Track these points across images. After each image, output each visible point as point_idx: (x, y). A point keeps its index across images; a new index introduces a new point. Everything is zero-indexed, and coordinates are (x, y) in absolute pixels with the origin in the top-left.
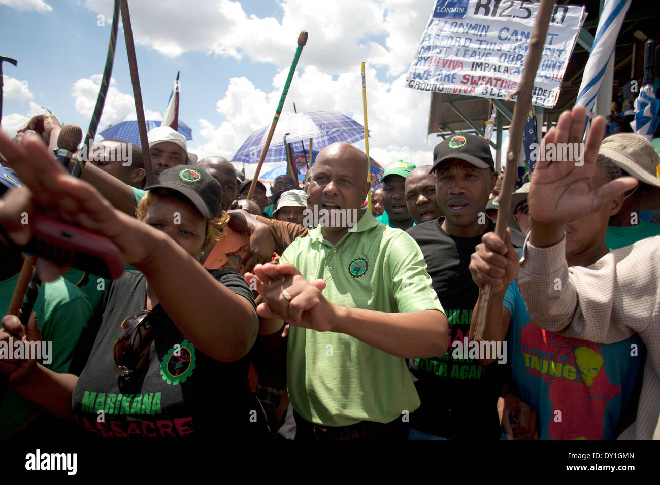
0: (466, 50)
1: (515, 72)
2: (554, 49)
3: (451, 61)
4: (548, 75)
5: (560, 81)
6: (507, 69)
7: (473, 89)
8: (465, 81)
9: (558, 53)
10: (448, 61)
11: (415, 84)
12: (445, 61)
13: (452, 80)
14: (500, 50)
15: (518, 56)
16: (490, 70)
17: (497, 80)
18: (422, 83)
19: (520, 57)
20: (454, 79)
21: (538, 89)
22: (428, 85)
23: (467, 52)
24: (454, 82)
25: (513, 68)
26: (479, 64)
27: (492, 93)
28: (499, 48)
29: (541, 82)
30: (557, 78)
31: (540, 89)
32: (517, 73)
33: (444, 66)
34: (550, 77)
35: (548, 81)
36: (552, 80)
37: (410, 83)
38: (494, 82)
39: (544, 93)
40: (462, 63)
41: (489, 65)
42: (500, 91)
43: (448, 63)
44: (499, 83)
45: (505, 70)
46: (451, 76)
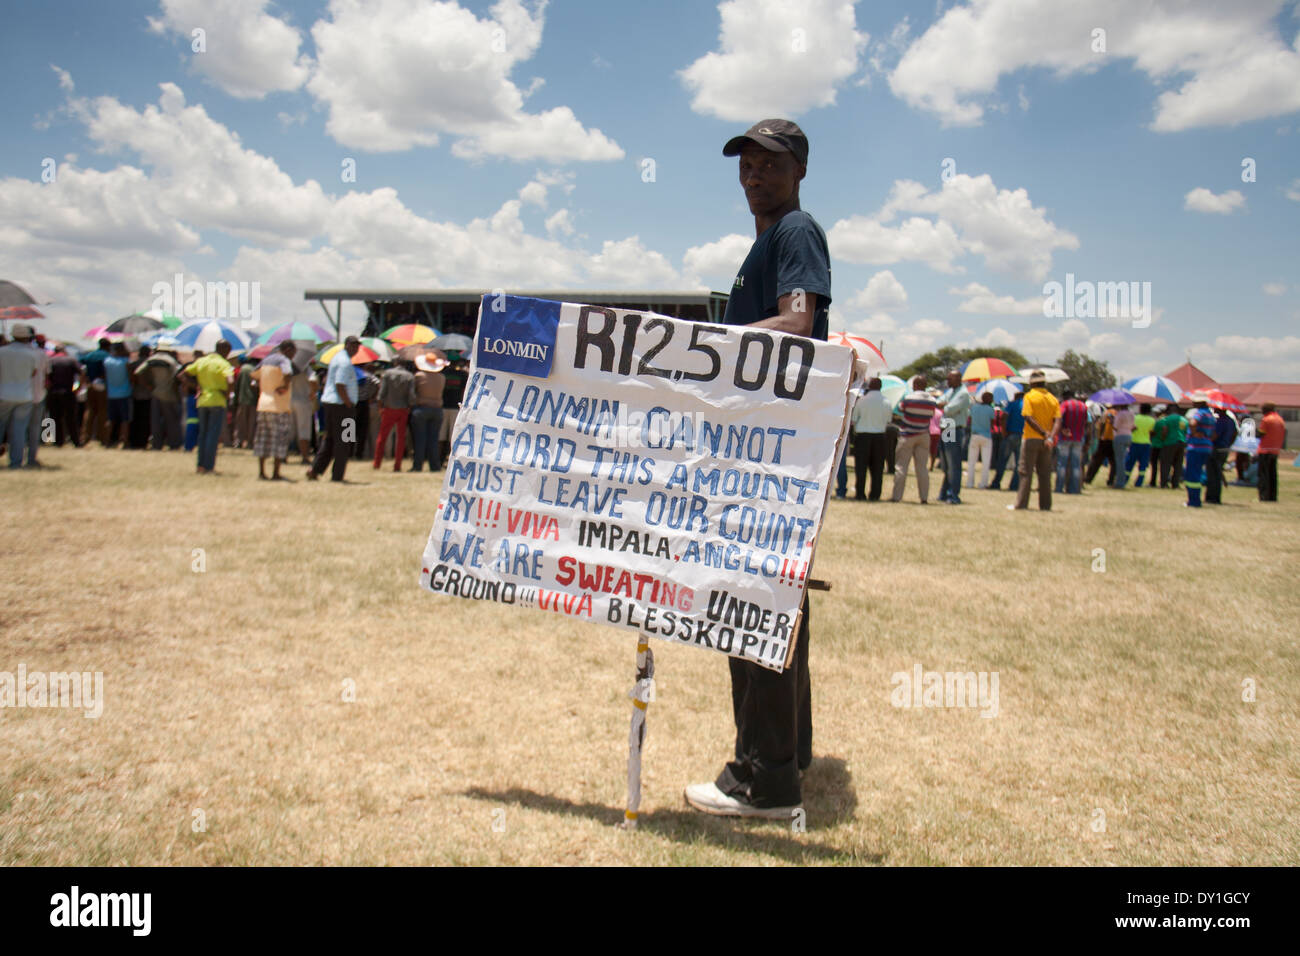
0: (562, 481)
1: (688, 553)
2: (786, 479)
3: (528, 514)
4: (771, 566)
5: (800, 587)
6: (667, 544)
7: (586, 602)
8: (566, 575)
9: (796, 490)
10: (519, 513)
11: (447, 578)
12: (514, 515)
13: (534, 572)
14: (647, 482)
15: (694, 504)
16: (624, 549)
17: (644, 579)
18: (463, 574)
19: (699, 505)
20: (538, 569)
21: (746, 609)
22: (478, 581)
23: (566, 487)
24: (539, 578)
25: (683, 539)
26: (598, 526)
27: (633, 620)
28: (644, 477)
29: (752, 588)
30: (792, 576)
31: (754, 607)
32: (692, 558)
33: (512, 529)
34: (775, 574)
35: (771, 586)
36: (782, 581)
37: (433, 576)
38: (635, 584)
39: (764, 620)
40: (556, 521)
41: (620, 530)
42: (652, 614)
43: (522, 519)
44: (648, 588)
45: (660, 549)
46: (530, 560)
